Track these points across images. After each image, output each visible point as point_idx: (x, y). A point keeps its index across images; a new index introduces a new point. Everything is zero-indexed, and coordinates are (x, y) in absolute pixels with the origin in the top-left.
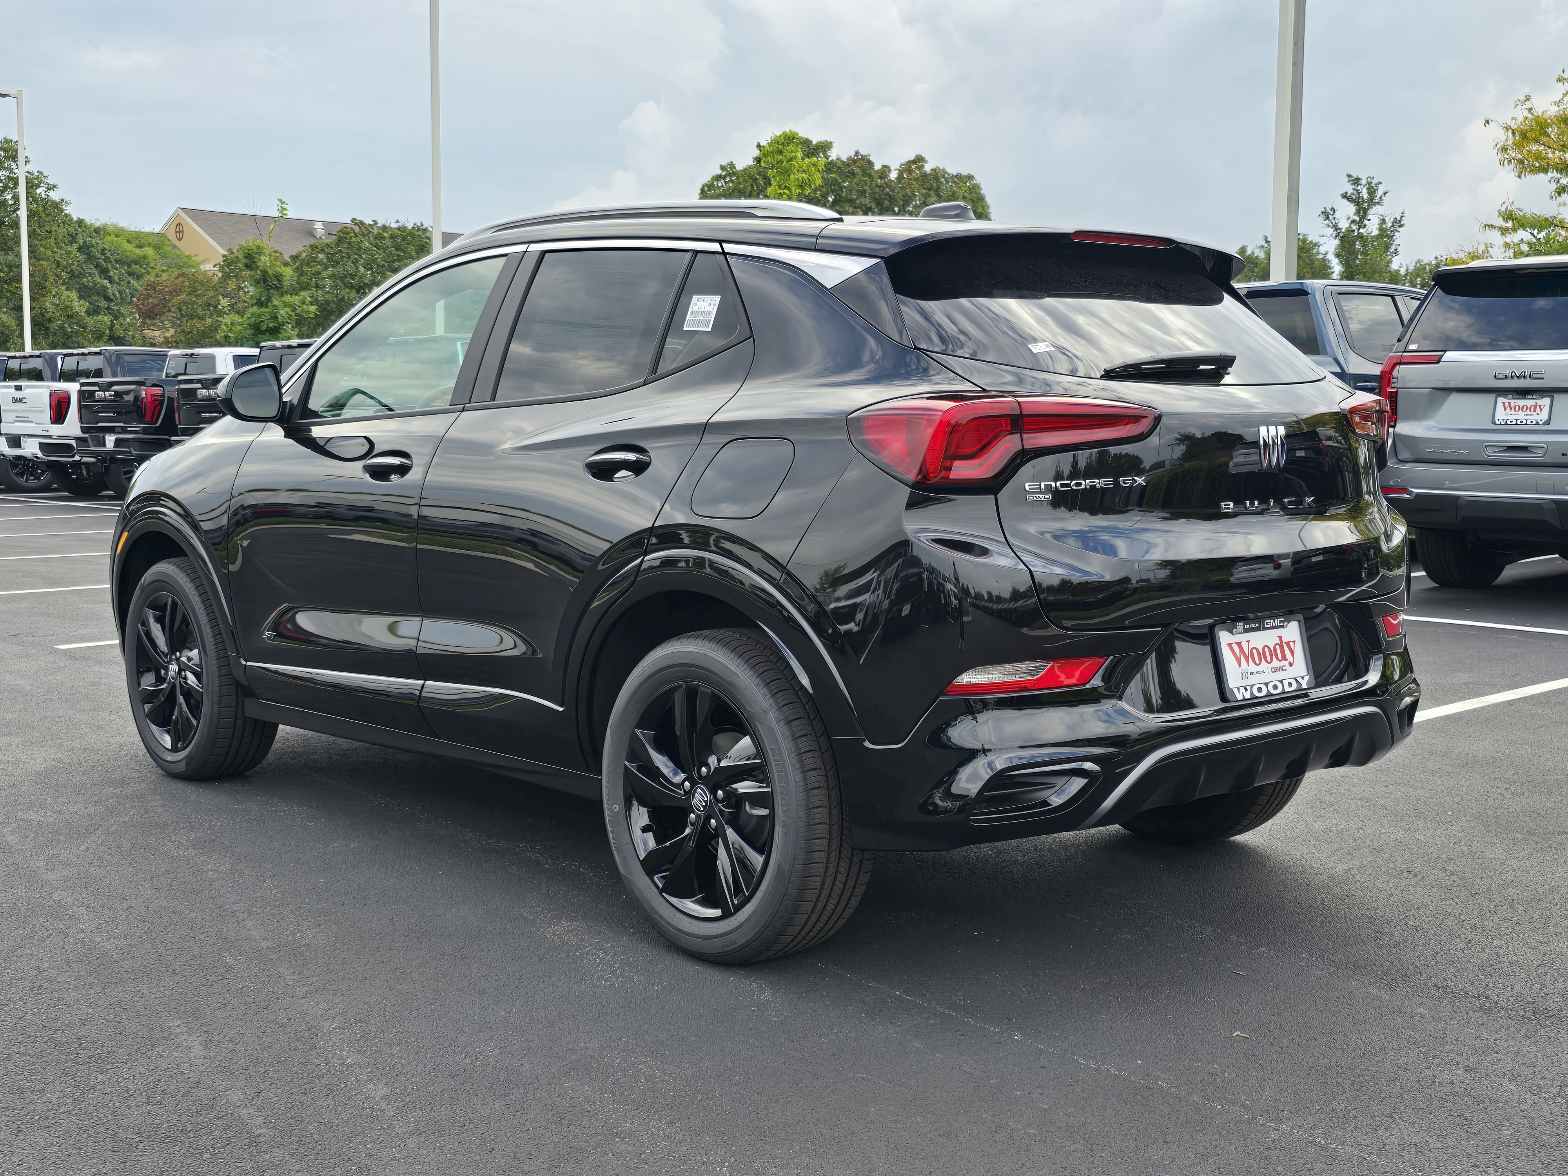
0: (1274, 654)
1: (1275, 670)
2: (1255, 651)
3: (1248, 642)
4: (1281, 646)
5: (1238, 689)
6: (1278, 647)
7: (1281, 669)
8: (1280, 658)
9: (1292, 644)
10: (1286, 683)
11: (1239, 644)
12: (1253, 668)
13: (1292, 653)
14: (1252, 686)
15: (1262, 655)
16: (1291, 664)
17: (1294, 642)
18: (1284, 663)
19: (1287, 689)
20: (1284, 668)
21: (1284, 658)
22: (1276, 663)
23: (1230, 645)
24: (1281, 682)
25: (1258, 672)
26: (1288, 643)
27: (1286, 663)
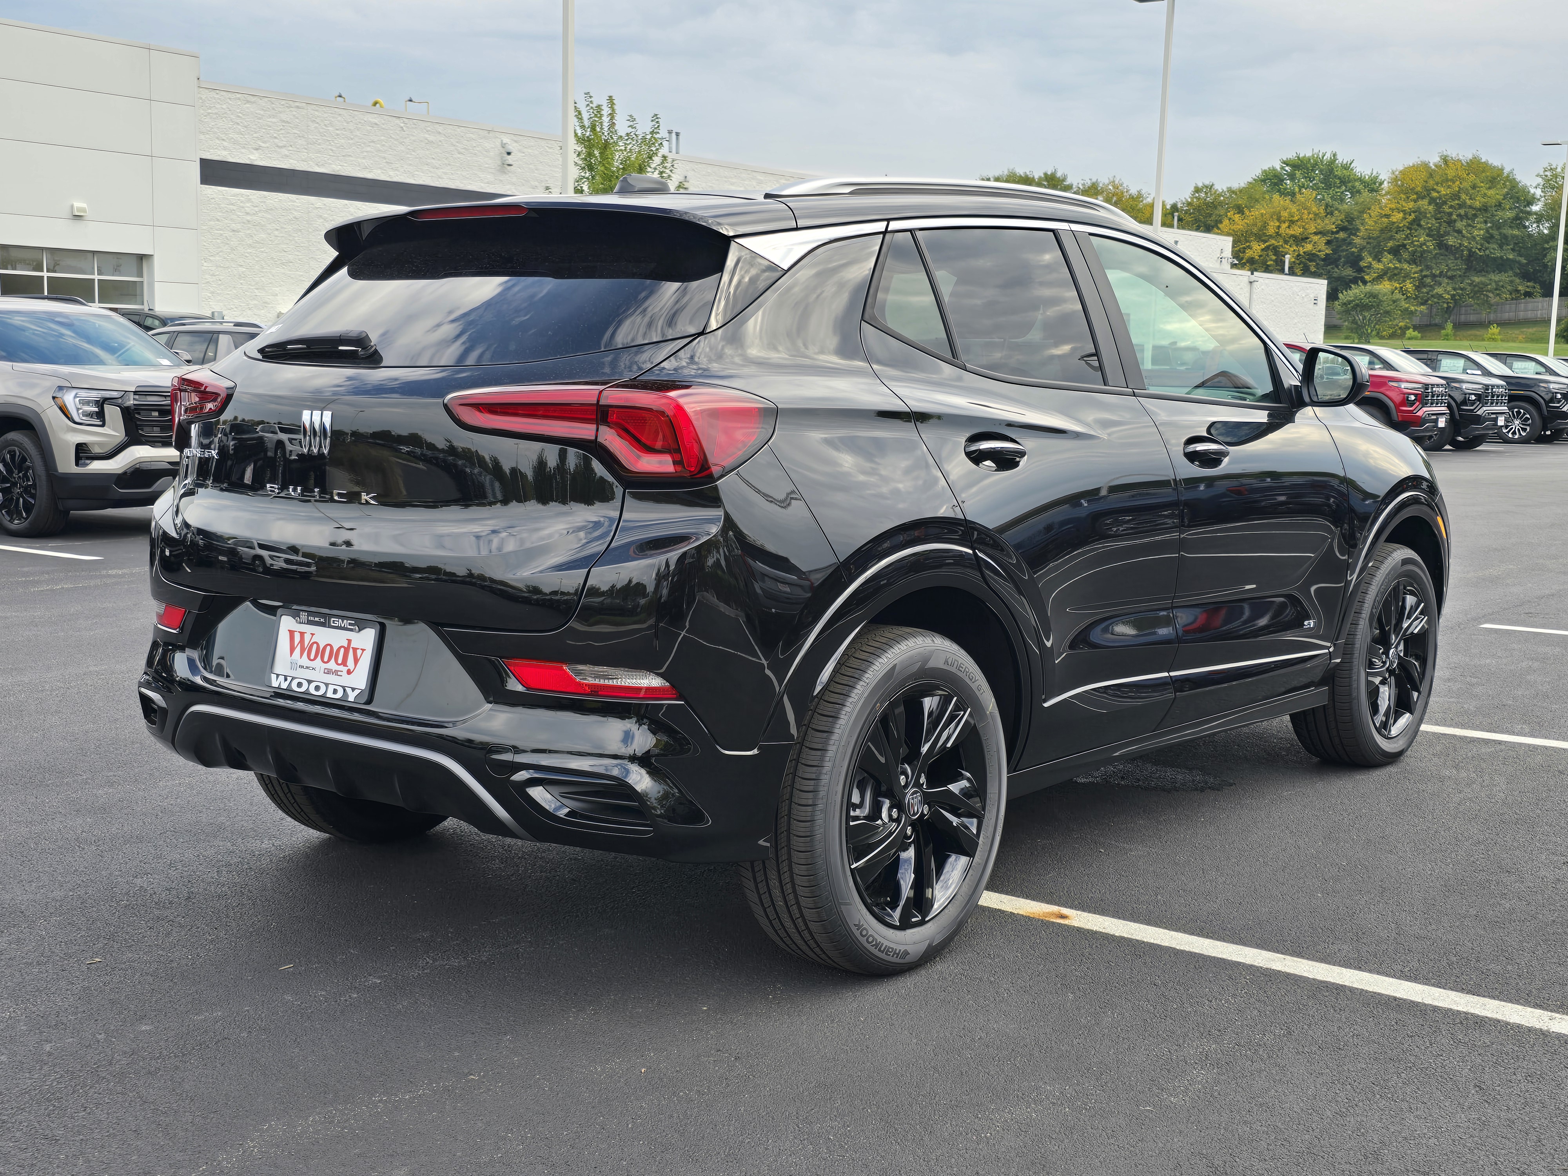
0: (334, 655)
1: (328, 672)
2: (315, 646)
3: (313, 634)
4: (347, 650)
5: (278, 675)
6: (342, 650)
7: (336, 673)
8: (340, 661)
9: (359, 652)
10: (331, 688)
11: (302, 634)
12: (305, 661)
13: (356, 661)
14: (293, 678)
15: (320, 653)
16: (349, 672)
17: (363, 650)
18: (341, 668)
19: (330, 694)
20: (339, 673)
21: (344, 663)
22: (332, 665)
23: (292, 633)
24: (327, 685)
25: (307, 668)
26: (355, 650)
27: (345, 669)
